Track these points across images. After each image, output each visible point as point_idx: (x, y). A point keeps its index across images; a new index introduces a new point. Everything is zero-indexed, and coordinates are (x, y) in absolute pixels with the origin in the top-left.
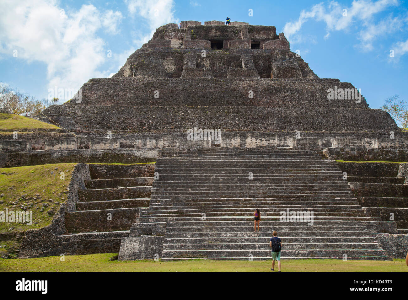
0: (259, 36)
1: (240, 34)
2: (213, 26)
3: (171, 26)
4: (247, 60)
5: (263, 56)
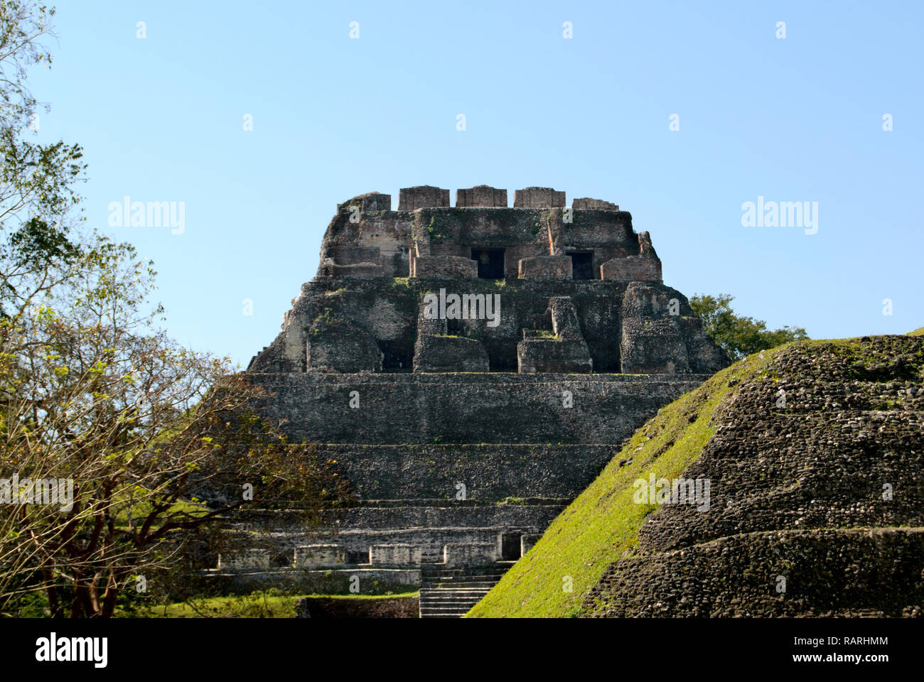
0: (590, 236)
1: (545, 233)
2: (482, 209)
3: (375, 203)
4: (564, 315)
5: (601, 299)
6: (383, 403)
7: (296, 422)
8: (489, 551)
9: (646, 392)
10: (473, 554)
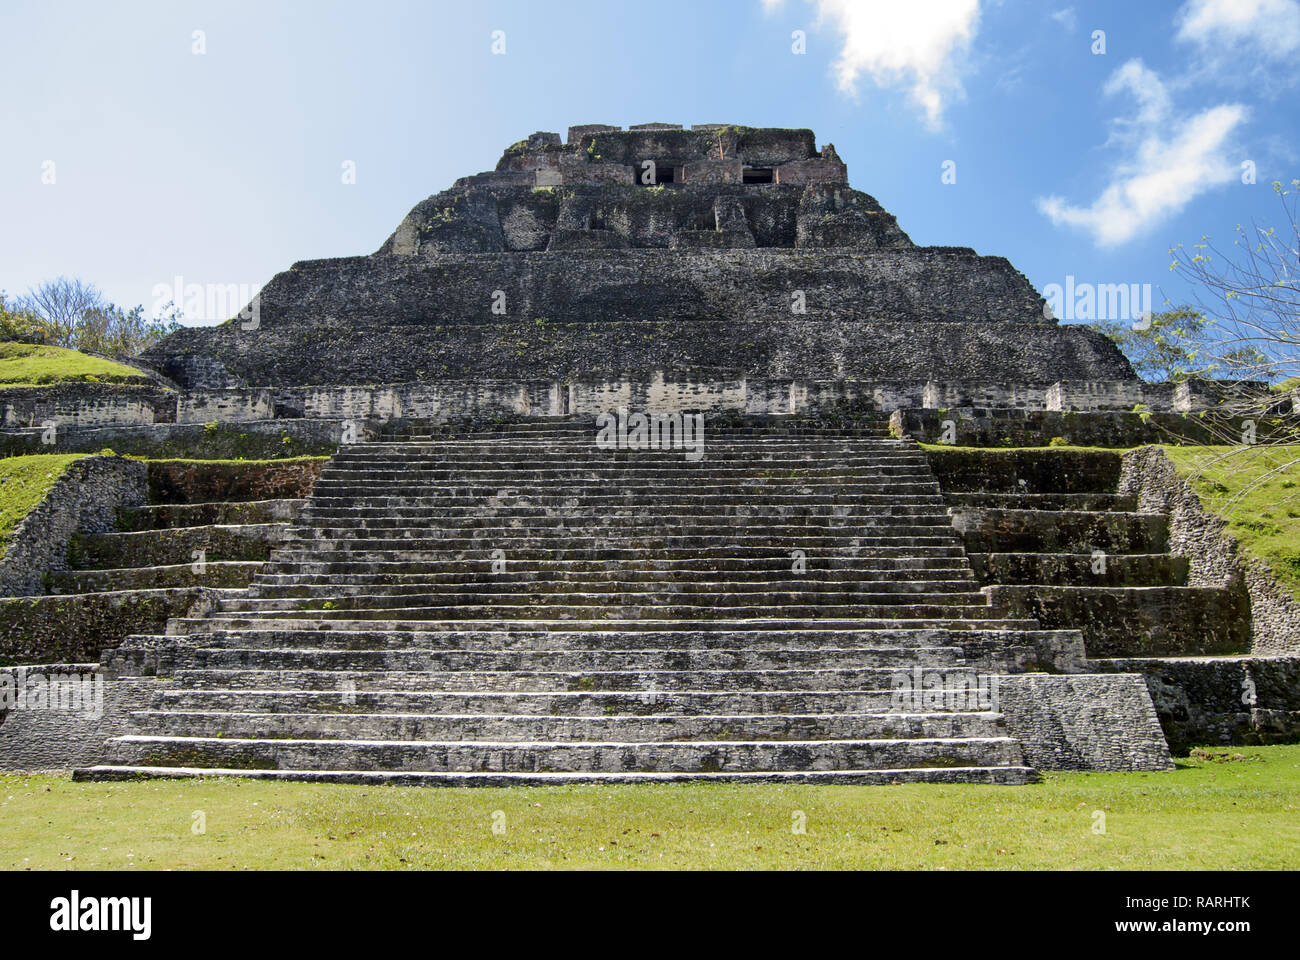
0: (768, 154)
1: (717, 150)
2: (648, 132)
3: (541, 140)
4: (728, 209)
5: (775, 202)
6: (477, 282)
7: (366, 307)
8: (509, 396)
9: (821, 266)
10: (481, 402)
